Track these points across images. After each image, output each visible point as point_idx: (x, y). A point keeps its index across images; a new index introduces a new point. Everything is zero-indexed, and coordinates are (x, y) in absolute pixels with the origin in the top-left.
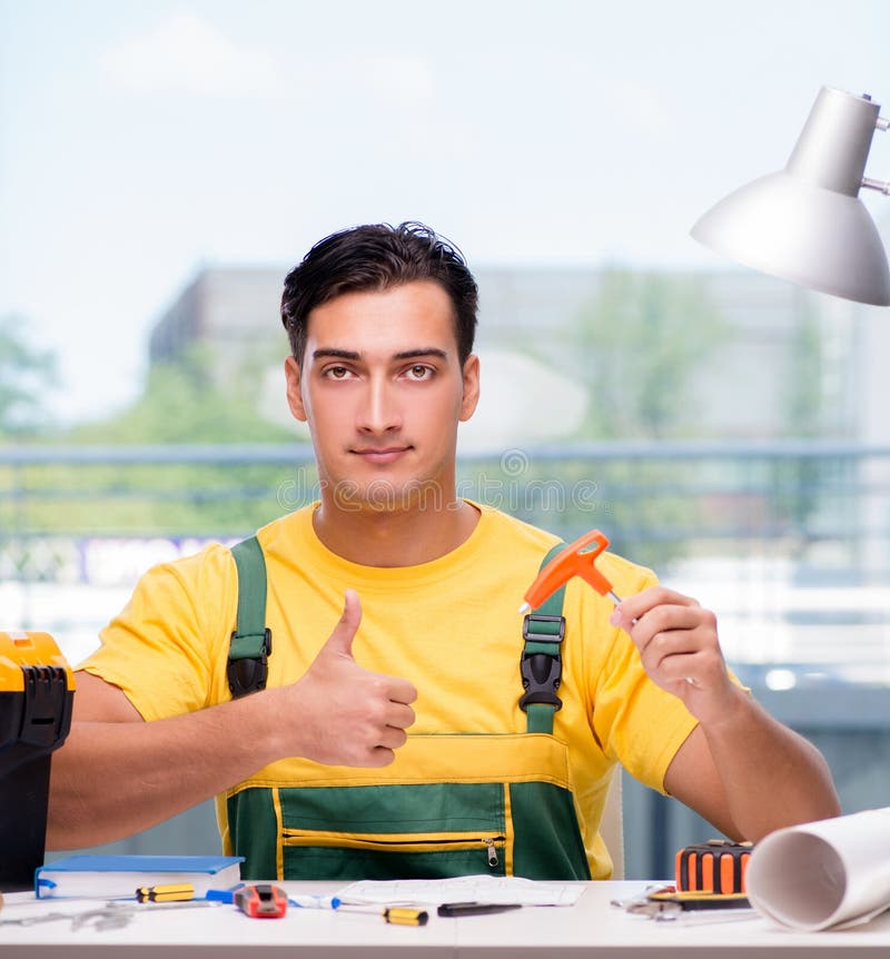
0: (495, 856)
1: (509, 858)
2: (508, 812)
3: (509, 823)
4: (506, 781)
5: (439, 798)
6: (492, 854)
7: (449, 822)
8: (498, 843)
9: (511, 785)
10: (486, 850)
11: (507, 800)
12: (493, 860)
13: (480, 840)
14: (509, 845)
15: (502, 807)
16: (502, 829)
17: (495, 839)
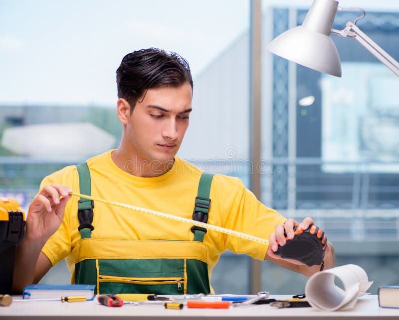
0: (180, 286)
1: (185, 287)
2: (185, 270)
3: (185, 274)
4: (185, 258)
5: (160, 265)
6: (179, 286)
7: (164, 273)
8: (182, 282)
9: (187, 260)
10: (177, 284)
11: (185, 266)
12: (180, 288)
13: (174, 280)
14: (185, 283)
15: (183, 268)
16: (183, 277)
17: (180, 280)
